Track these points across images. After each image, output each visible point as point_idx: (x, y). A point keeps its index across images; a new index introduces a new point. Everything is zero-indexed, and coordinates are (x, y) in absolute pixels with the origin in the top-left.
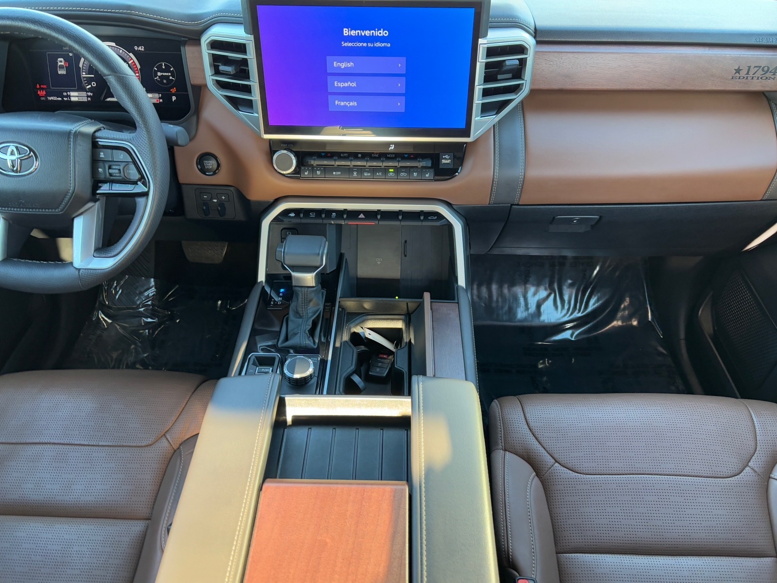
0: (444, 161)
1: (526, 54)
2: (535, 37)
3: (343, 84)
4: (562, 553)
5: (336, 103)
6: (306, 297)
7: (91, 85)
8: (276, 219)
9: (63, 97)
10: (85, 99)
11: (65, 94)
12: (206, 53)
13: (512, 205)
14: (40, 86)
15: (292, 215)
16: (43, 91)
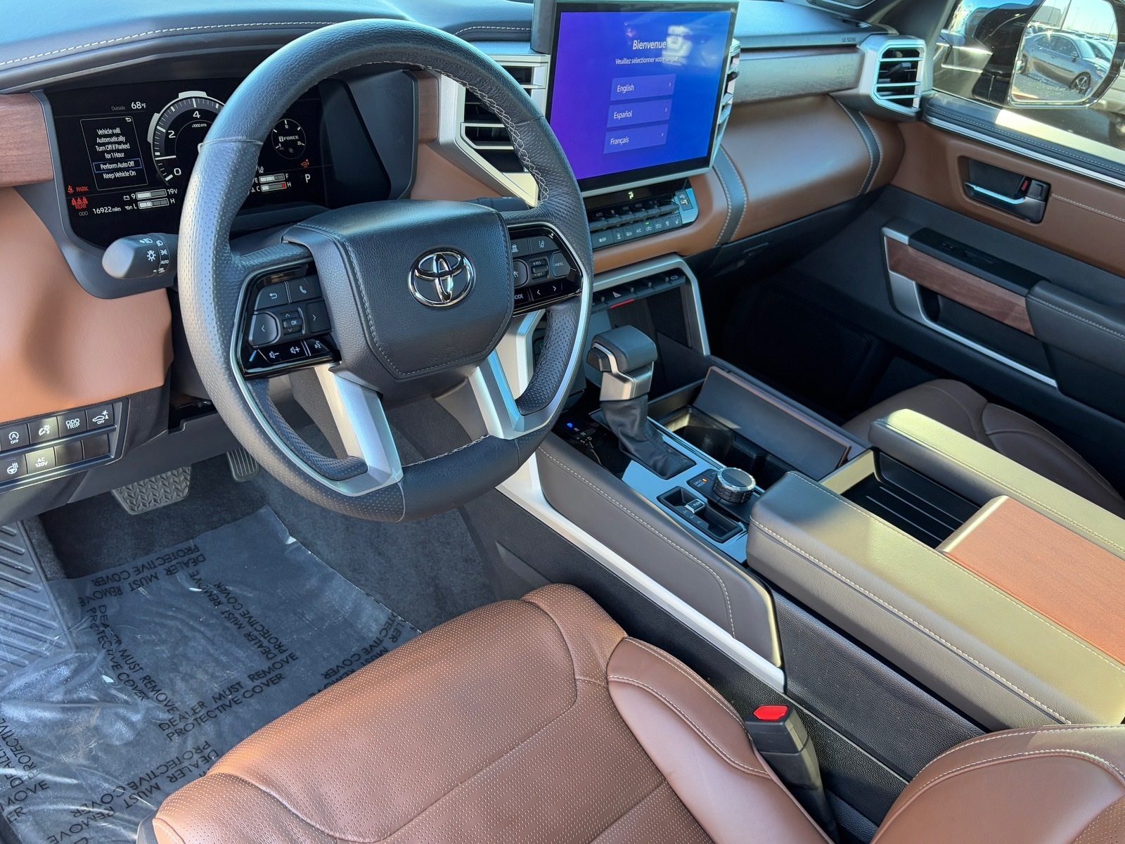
0: (682, 202)
3: (621, 116)
5: (612, 142)
7: (173, 174)
9: (122, 204)
10: (164, 203)
11: (126, 198)
13: (722, 245)
14: (74, 189)
16: (82, 199)
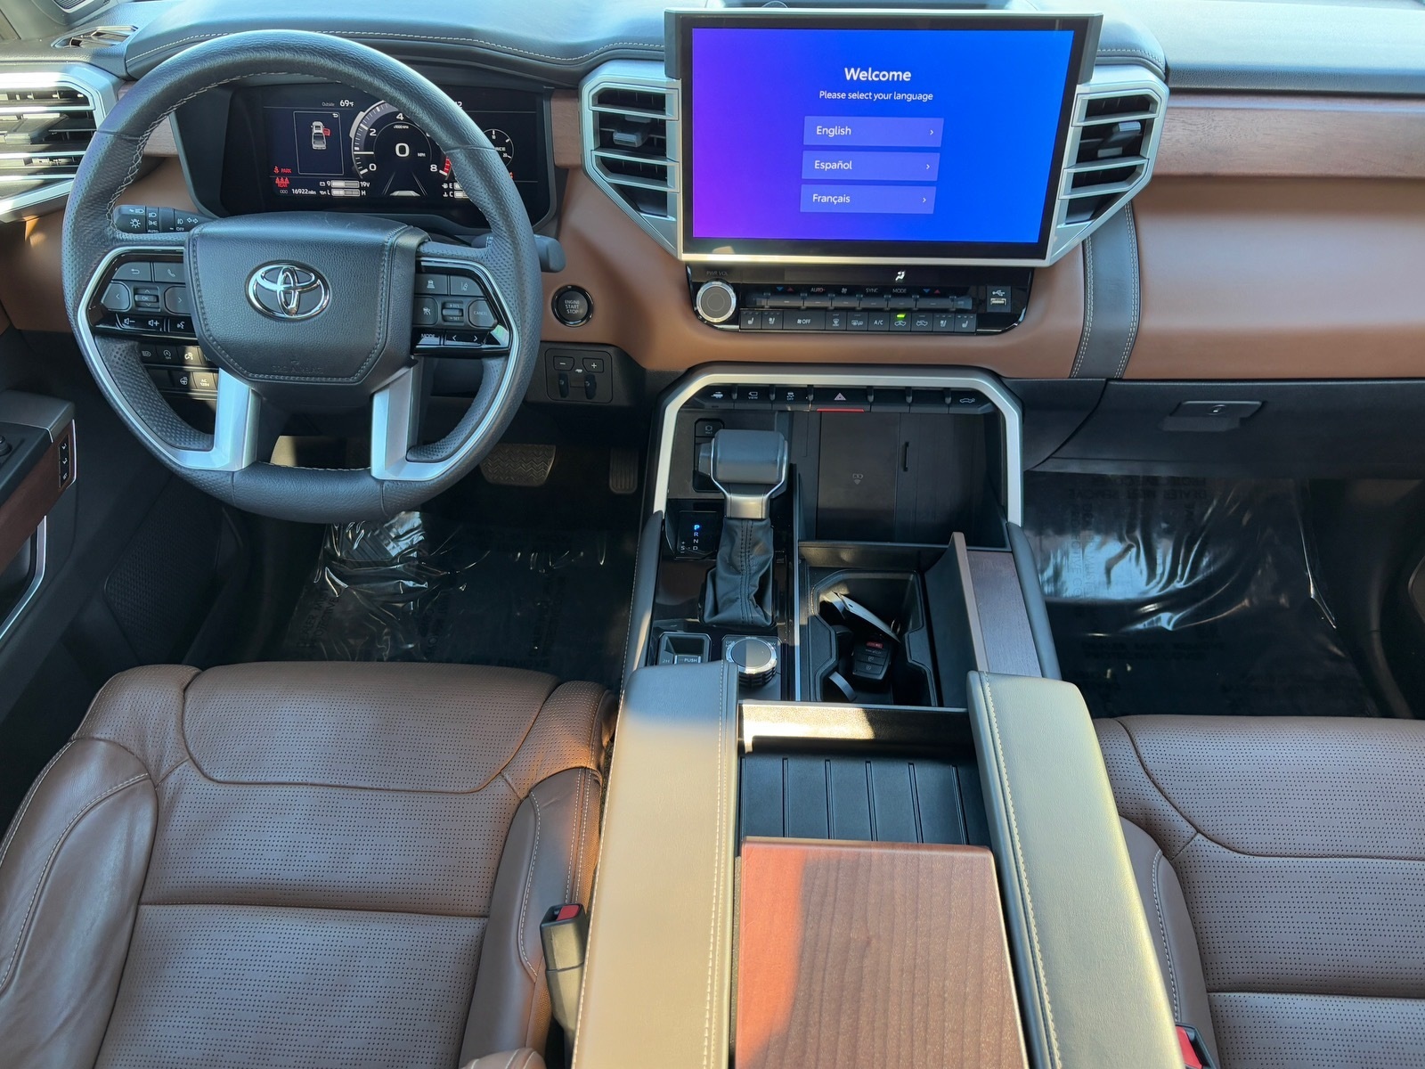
0: (994, 301)
1: (1152, 112)
2: (1166, 82)
3: (828, 166)
4: (1218, 991)
5: (814, 198)
6: (748, 537)
7: (368, 169)
8: (690, 404)
9: (318, 189)
10: (356, 193)
11: (322, 184)
12: (588, 110)
13: (1109, 379)
14: (279, 169)
15: (719, 395)
16: (284, 179)
